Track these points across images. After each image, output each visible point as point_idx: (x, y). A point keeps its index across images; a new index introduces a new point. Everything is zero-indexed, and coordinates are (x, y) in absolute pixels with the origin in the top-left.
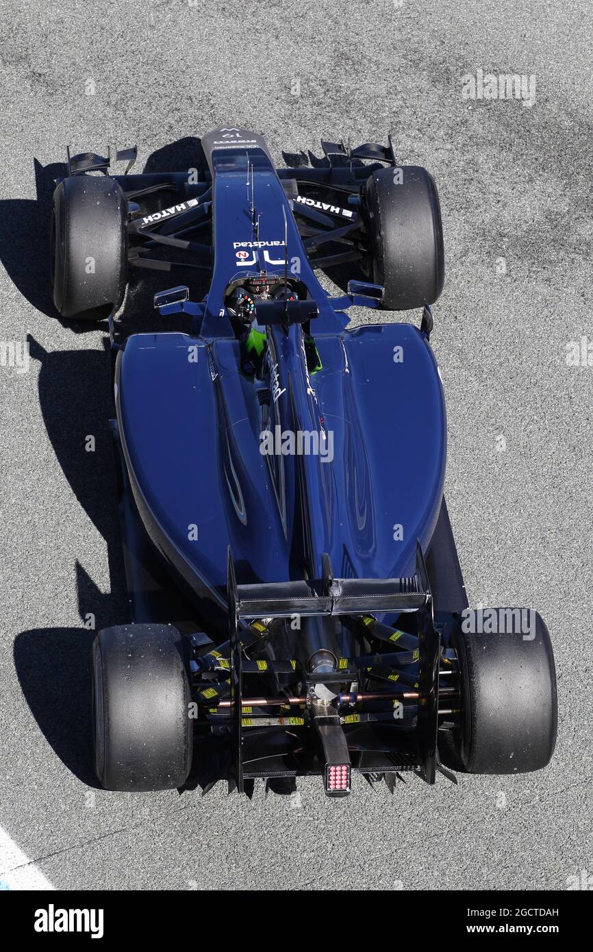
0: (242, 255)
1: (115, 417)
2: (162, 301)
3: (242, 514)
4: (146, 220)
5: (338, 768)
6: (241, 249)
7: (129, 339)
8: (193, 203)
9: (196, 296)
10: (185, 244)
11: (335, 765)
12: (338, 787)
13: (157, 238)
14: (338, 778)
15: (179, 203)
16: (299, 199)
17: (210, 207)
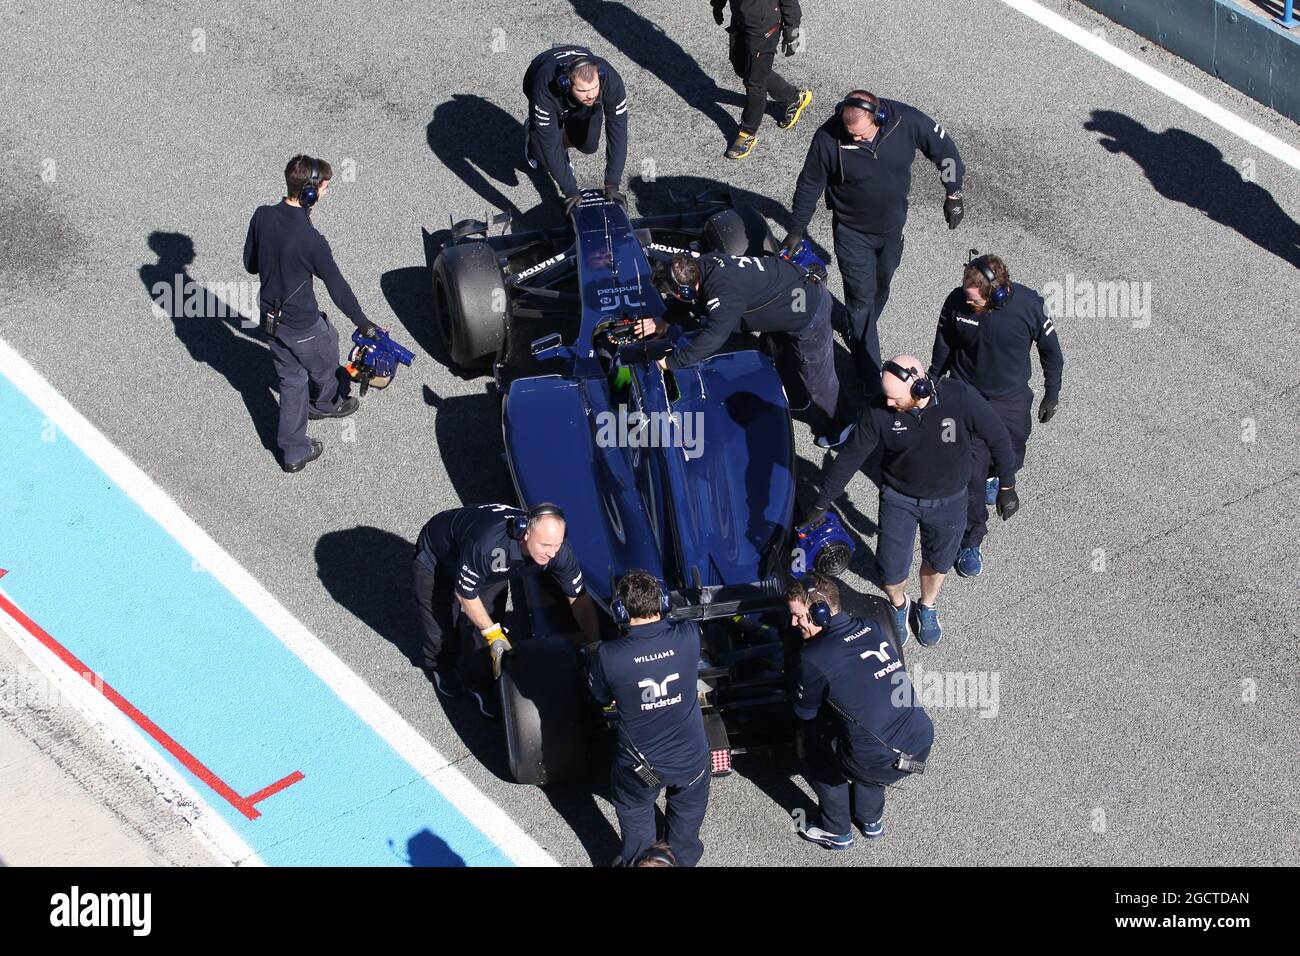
0: (606, 300)
1: (504, 452)
2: (538, 347)
3: (620, 532)
4: (521, 276)
5: (720, 752)
6: (604, 295)
7: (513, 384)
8: (561, 257)
9: (569, 341)
10: (556, 293)
11: (717, 750)
12: (721, 768)
13: (531, 290)
14: (720, 760)
15: (549, 259)
16: (652, 246)
17: (575, 260)
